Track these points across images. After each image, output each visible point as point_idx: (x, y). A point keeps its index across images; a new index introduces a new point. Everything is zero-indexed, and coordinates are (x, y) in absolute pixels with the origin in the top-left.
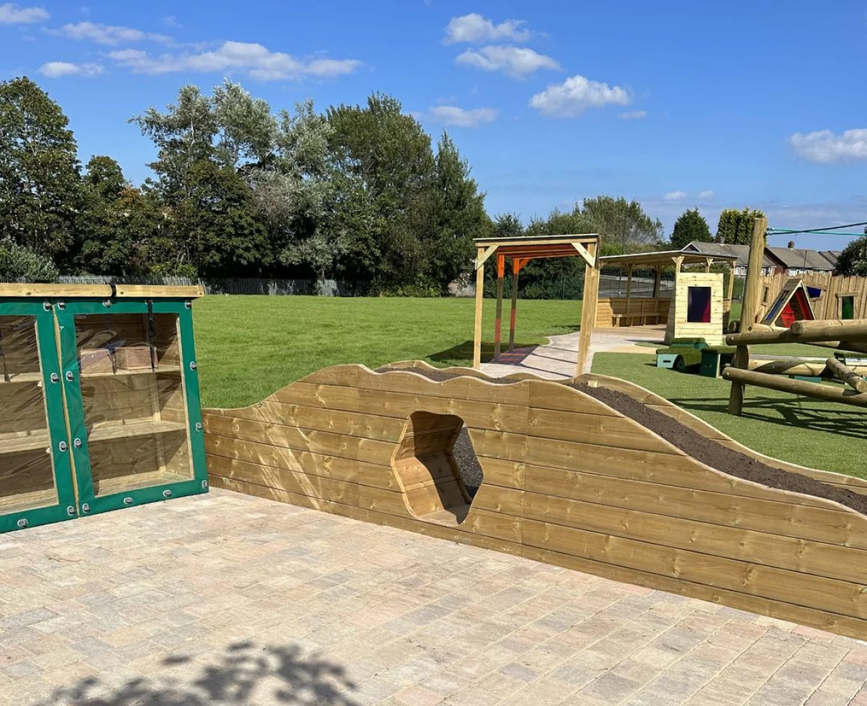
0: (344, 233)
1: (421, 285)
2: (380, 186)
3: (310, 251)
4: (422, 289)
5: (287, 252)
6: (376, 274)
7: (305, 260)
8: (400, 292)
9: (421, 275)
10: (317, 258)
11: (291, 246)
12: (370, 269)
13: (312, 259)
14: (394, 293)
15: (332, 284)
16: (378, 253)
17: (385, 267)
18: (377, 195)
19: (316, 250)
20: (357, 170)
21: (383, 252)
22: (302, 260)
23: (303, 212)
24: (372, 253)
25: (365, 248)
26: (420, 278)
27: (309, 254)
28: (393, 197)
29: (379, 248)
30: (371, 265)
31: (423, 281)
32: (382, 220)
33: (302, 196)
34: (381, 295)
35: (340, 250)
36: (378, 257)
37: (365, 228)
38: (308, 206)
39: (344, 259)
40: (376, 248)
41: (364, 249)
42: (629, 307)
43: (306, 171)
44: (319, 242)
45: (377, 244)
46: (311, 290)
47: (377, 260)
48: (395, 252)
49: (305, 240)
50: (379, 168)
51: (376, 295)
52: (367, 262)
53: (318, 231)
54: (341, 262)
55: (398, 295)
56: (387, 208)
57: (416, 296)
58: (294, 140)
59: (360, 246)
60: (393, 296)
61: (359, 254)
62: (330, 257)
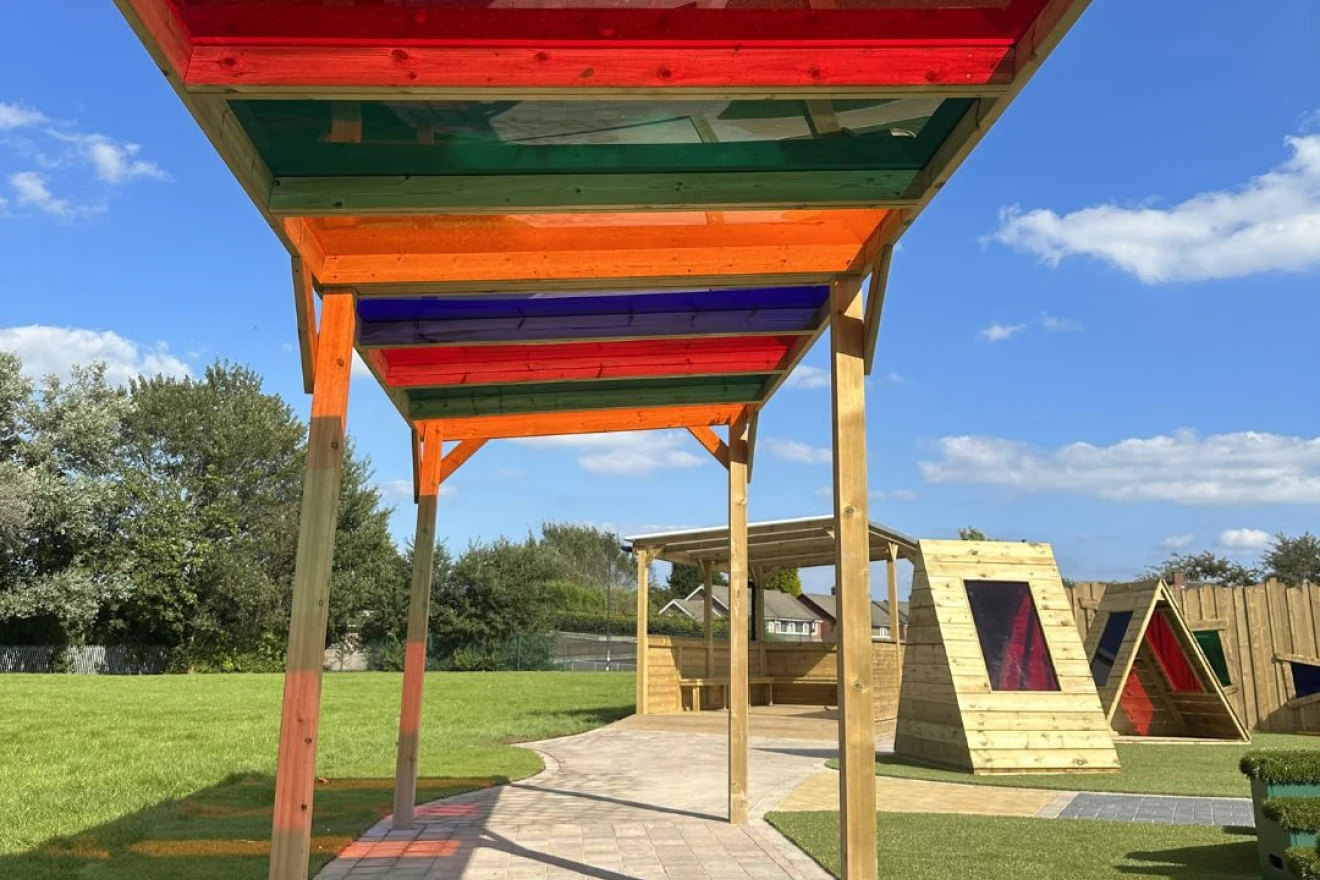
0: (128, 564)
1: (269, 652)
2: (210, 493)
3: (56, 593)
4: (270, 659)
5: (10, 596)
6: (186, 635)
7: (44, 609)
8: (229, 665)
9: (270, 635)
10: (68, 606)
11: (20, 586)
12: (175, 625)
13: (59, 608)
14: (217, 666)
15: (98, 653)
16: (191, 598)
17: (204, 622)
18: (202, 506)
19: (68, 592)
20: (172, 470)
21: (201, 598)
22: (37, 609)
23: (53, 527)
24: (181, 600)
25: (167, 589)
26: (267, 640)
27: (53, 599)
28: (231, 510)
29: (194, 592)
30: (177, 619)
31: (273, 646)
32: (206, 545)
33: (55, 501)
34: (191, 671)
35: (115, 593)
36: (192, 605)
37: (173, 557)
38: (64, 517)
39: (126, 609)
40: (189, 590)
41: (165, 593)
42: (712, 662)
43: (72, 463)
44: (75, 578)
45: (191, 584)
46: (54, 664)
47: (190, 611)
48: (224, 598)
49: (51, 574)
50: (212, 467)
51: (182, 670)
52: (170, 615)
53: (77, 559)
54: (120, 614)
55: (223, 671)
56: (218, 526)
57: (259, 672)
58: (59, 416)
59: (159, 588)
60: (215, 672)
61: (155, 600)
62: (95, 605)
